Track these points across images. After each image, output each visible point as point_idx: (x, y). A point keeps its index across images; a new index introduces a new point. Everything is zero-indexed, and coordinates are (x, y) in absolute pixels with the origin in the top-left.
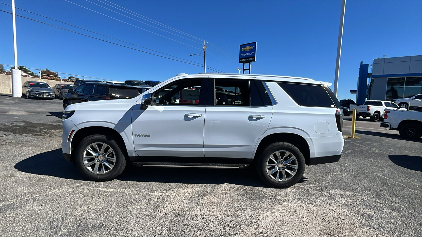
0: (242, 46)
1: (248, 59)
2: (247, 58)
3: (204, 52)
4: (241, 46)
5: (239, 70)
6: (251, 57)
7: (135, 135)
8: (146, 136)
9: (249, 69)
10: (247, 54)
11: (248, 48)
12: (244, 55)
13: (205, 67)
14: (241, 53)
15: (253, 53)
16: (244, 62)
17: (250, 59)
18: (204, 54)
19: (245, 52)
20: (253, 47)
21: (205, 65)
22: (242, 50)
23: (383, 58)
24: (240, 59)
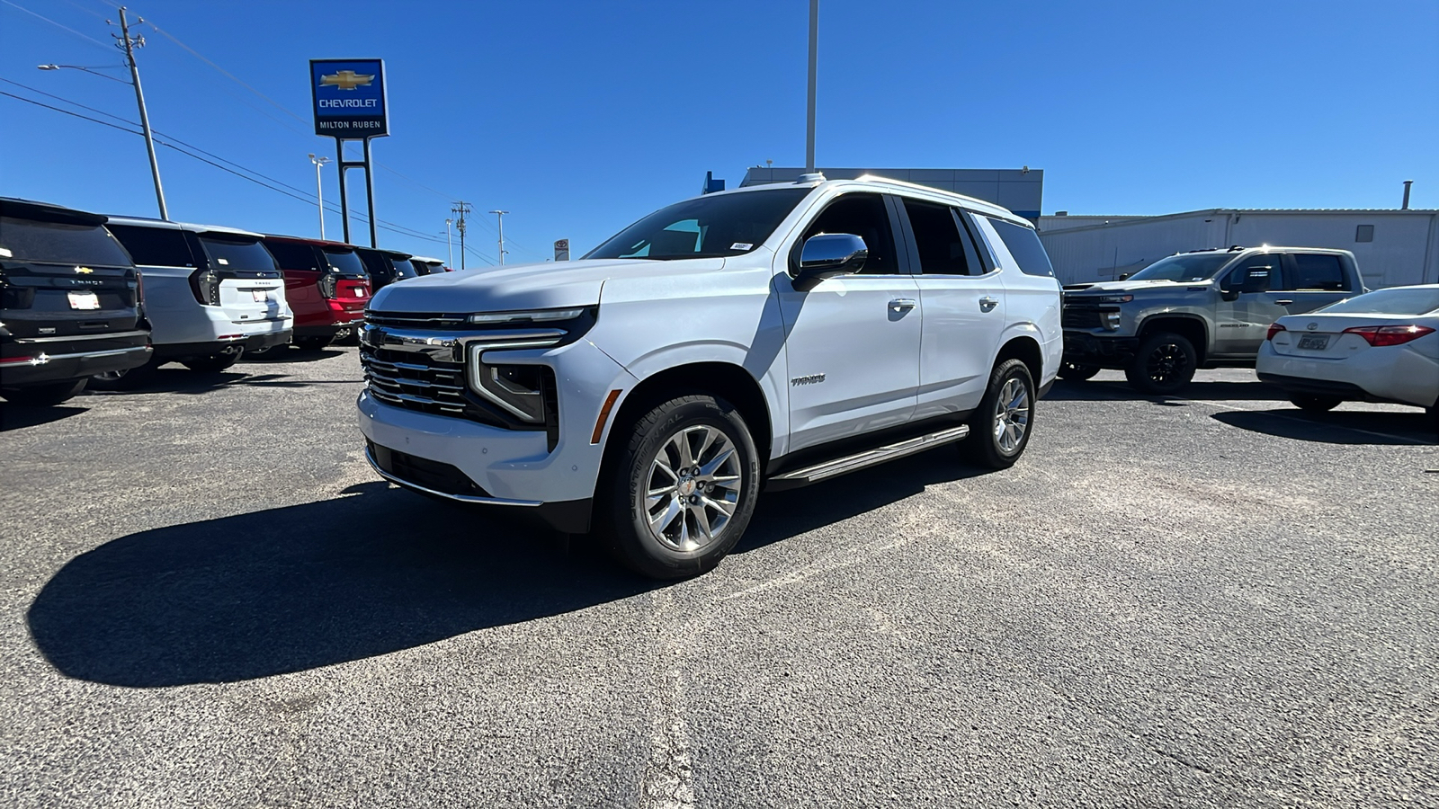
0: (318, 68)
1: (355, 124)
2: (350, 119)
3: (128, 62)
4: (315, 65)
5: (314, 162)
6: (368, 119)
7: (794, 381)
8: (813, 379)
9: (366, 165)
10: (349, 103)
11: (350, 78)
12: (333, 103)
13: (146, 134)
14: (319, 92)
15: (374, 101)
16: (340, 135)
17: (366, 124)
18: (133, 72)
19: (333, 92)
20: (372, 77)
21: (144, 126)
22: (325, 82)
23: (767, 167)
24: (318, 119)
